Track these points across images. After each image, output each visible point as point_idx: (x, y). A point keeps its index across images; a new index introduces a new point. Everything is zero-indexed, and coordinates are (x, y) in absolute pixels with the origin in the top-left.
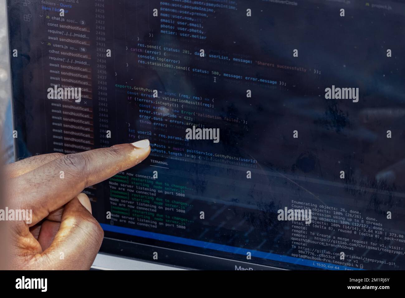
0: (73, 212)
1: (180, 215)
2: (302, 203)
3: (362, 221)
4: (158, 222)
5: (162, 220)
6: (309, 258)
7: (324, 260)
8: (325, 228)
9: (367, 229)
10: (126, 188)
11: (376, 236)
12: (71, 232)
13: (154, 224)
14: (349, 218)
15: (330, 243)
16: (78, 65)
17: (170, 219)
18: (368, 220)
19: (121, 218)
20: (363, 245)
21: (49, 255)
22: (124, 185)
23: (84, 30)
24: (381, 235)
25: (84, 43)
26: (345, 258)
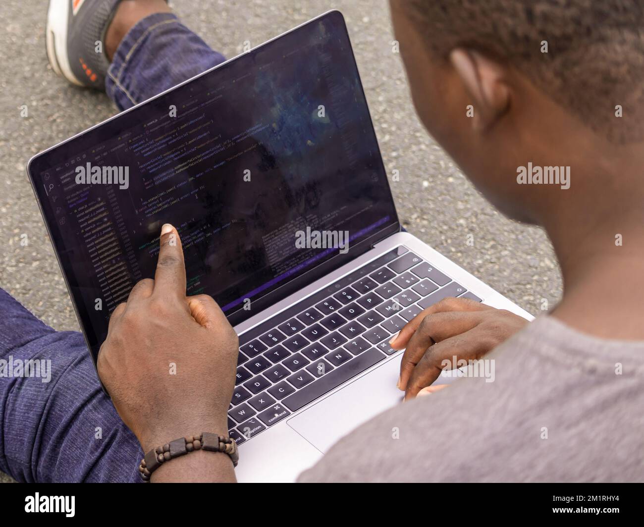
2: (268, 235)
7: (293, 266)
16: (105, 234)
23: (102, 204)
24: (318, 224)
25: (105, 214)
26: (304, 255)
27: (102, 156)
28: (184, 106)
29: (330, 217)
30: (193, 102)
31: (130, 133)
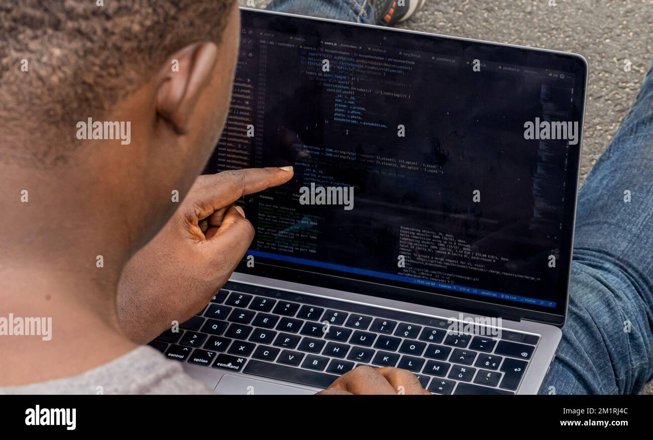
0: (233, 214)
1: (313, 241)
2: (408, 229)
3: (455, 243)
4: (294, 247)
5: (297, 245)
6: (411, 276)
7: (423, 277)
8: (426, 250)
9: (458, 251)
10: (271, 218)
11: (465, 256)
12: (230, 226)
13: (291, 249)
14: (445, 240)
15: (429, 262)
16: (242, 116)
17: (304, 245)
18: (459, 243)
19: (265, 244)
20: (455, 263)
21: (213, 241)
22: (270, 216)
23: (249, 86)
24: (469, 255)
25: (248, 97)
26: (440, 275)
27: (268, 42)
28: (369, 49)
29: (484, 258)
30: (381, 51)
31: (304, 40)
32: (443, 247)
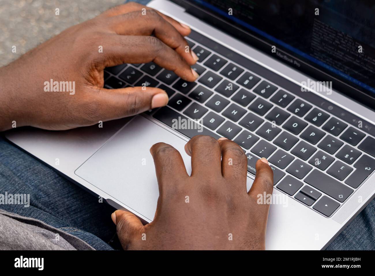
6: (319, 59)
8: (331, 42)
14: (346, 39)
15: (333, 53)
20: (352, 59)
26: (340, 66)
32: (344, 44)
